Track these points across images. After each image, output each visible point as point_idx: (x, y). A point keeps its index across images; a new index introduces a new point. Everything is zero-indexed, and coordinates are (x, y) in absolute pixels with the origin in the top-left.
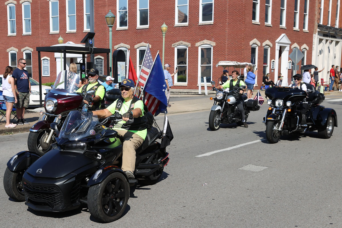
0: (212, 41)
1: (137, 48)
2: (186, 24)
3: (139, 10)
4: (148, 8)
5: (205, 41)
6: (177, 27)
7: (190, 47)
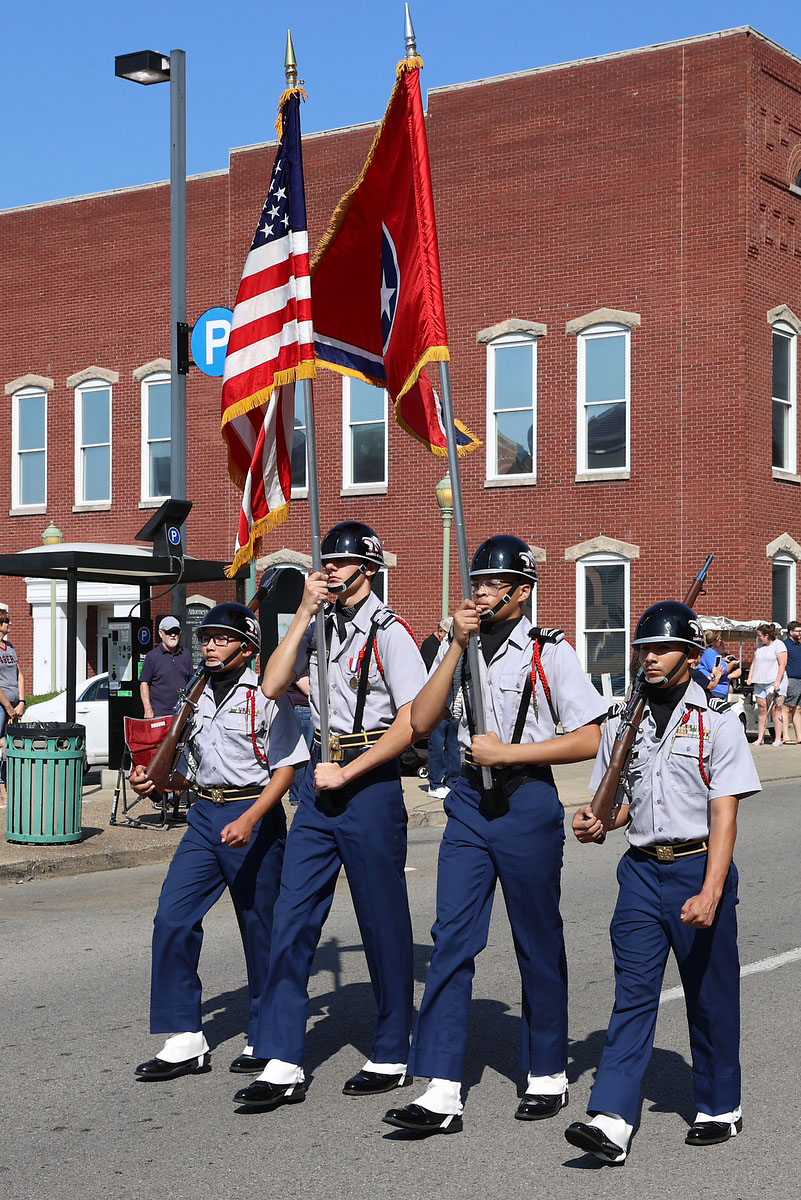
0: (628, 541)
2: (529, 478)
3: (351, 426)
4: (386, 420)
5: (602, 542)
6: (494, 491)
7: (544, 563)
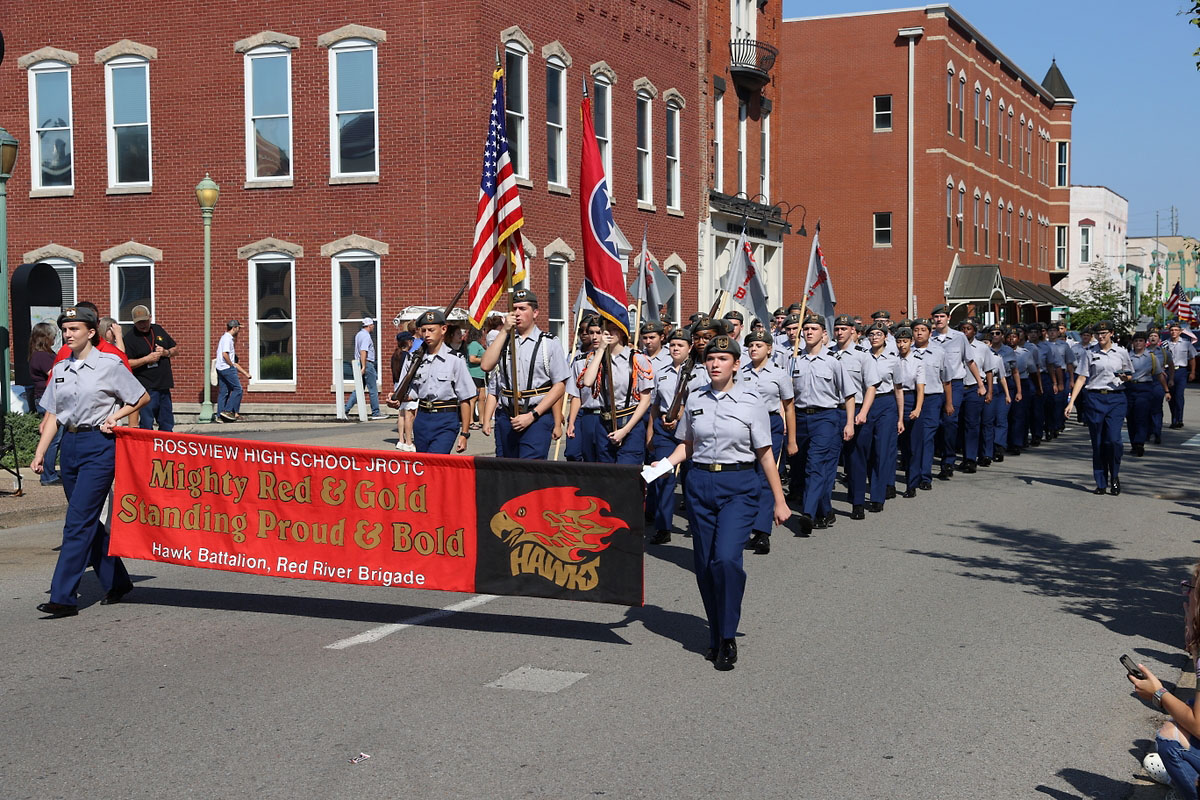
0: (378, 239)
1: (110, 263)
2: (287, 180)
3: (115, 128)
4: (149, 123)
5: (355, 240)
6: (254, 192)
7: (301, 259)
